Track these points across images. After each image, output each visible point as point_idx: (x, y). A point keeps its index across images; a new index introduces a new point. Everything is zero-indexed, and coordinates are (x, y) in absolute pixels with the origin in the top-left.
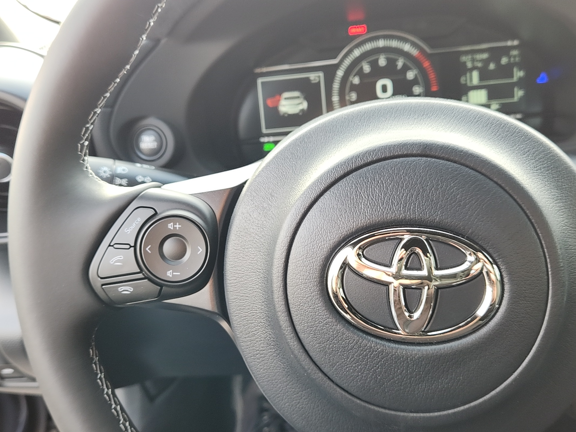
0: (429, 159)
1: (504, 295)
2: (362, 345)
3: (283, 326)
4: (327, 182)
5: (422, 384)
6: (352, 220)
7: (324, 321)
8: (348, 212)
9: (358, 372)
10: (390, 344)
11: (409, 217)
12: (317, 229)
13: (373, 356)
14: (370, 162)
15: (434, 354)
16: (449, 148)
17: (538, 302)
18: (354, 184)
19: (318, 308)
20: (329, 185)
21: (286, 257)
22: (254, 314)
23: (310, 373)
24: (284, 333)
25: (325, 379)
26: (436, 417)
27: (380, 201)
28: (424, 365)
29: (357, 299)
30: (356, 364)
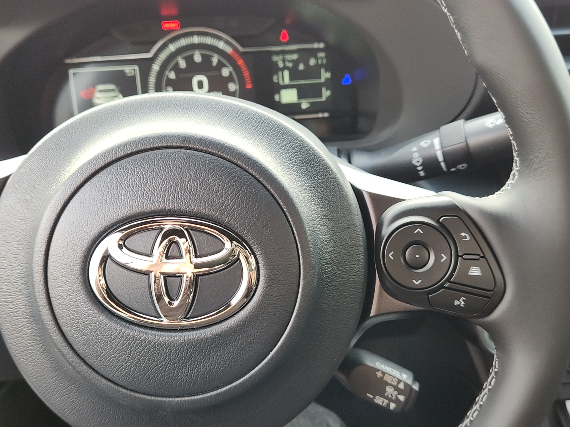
0: (188, 151)
1: (260, 279)
2: (125, 335)
3: (45, 320)
4: (87, 173)
5: (185, 369)
6: (112, 211)
7: (86, 313)
8: (108, 203)
9: (123, 361)
10: (153, 332)
11: (169, 207)
12: (77, 221)
13: (136, 345)
14: (130, 153)
15: (195, 339)
16: (207, 141)
17: (291, 285)
18: (114, 175)
19: (79, 301)
20: (90, 176)
21: (46, 250)
22: (20, 309)
23: (74, 366)
24: (46, 327)
25: (90, 371)
26: (200, 399)
27: (140, 192)
28: (186, 350)
29: (119, 289)
30: (119, 354)
